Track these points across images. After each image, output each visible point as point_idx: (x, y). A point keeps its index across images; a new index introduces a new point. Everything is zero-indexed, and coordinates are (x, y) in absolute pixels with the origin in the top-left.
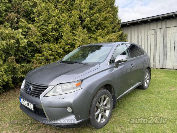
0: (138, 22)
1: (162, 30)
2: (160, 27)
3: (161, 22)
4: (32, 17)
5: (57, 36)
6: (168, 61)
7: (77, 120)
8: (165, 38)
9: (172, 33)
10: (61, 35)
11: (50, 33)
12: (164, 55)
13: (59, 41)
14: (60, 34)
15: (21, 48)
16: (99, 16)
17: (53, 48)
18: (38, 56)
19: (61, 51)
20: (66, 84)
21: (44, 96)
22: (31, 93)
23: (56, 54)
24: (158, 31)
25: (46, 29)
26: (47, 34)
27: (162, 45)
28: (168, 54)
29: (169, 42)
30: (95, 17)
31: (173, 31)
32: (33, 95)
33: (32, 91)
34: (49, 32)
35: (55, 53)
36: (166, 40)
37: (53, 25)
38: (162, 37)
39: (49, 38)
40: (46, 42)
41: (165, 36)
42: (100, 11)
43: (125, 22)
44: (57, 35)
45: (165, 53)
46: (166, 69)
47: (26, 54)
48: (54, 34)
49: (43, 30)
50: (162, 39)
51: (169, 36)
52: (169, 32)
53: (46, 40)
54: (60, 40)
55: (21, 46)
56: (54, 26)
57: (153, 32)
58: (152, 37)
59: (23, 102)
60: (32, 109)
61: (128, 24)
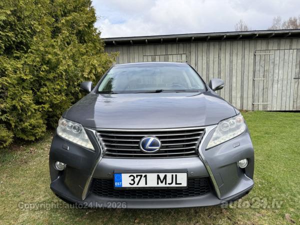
1: (162, 58)
2: (159, 52)
3: (160, 45)
22: (159, 152)
24: (157, 58)
30: (73, 19)
33: (162, 147)
59: (133, 180)
60: (181, 184)
61: (114, 42)
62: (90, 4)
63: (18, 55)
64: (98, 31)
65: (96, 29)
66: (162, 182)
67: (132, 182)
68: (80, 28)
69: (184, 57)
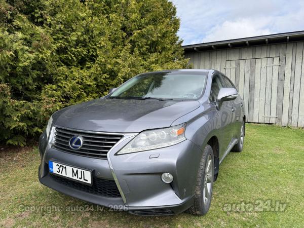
0: (213, 47)
1: (248, 62)
2: (244, 57)
3: (246, 49)
4: (36, 15)
5: (85, 55)
6: (256, 110)
7: (181, 198)
8: (252, 75)
9: (263, 67)
10: (90, 54)
11: (73, 49)
12: (251, 101)
13: (87, 66)
14: (89, 52)
15: (21, 70)
16: (154, 30)
17: (78, 76)
18: (51, 88)
19: (91, 84)
20: (159, 130)
21: (116, 154)
22: (81, 150)
23: (81, 88)
24: (242, 62)
25: (67, 40)
26: (67, 49)
27: (247, 85)
28: (256, 100)
29: (257, 80)
30: (148, 31)
31: (264, 64)
32: (86, 154)
33: (83, 146)
34: (71, 47)
35: (80, 86)
36: (253, 78)
37: (79, 34)
38: (248, 72)
39: (70, 58)
40: (63, 64)
41: (252, 72)
42: (154, 21)
43: (191, 45)
44: (85, 53)
45: (252, 98)
46: (253, 124)
47: (26, 83)
48: (79, 50)
49: (60, 41)
50: (248, 75)
51: (258, 71)
52: (258, 65)
53: (63, 62)
54: (88, 64)
55: (21, 65)
56: (82, 35)
57: (234, 64)
58: (232, 72)
59: (59, 169)
60: (87, 180)
61: (195, 49)
62: (174, 15)
63: (89, 66)
64: (179, 39)
65: (178, 38)
66: (75, 176)
67: (58, 171)
68: (154, 39)
69: (276, 61)
